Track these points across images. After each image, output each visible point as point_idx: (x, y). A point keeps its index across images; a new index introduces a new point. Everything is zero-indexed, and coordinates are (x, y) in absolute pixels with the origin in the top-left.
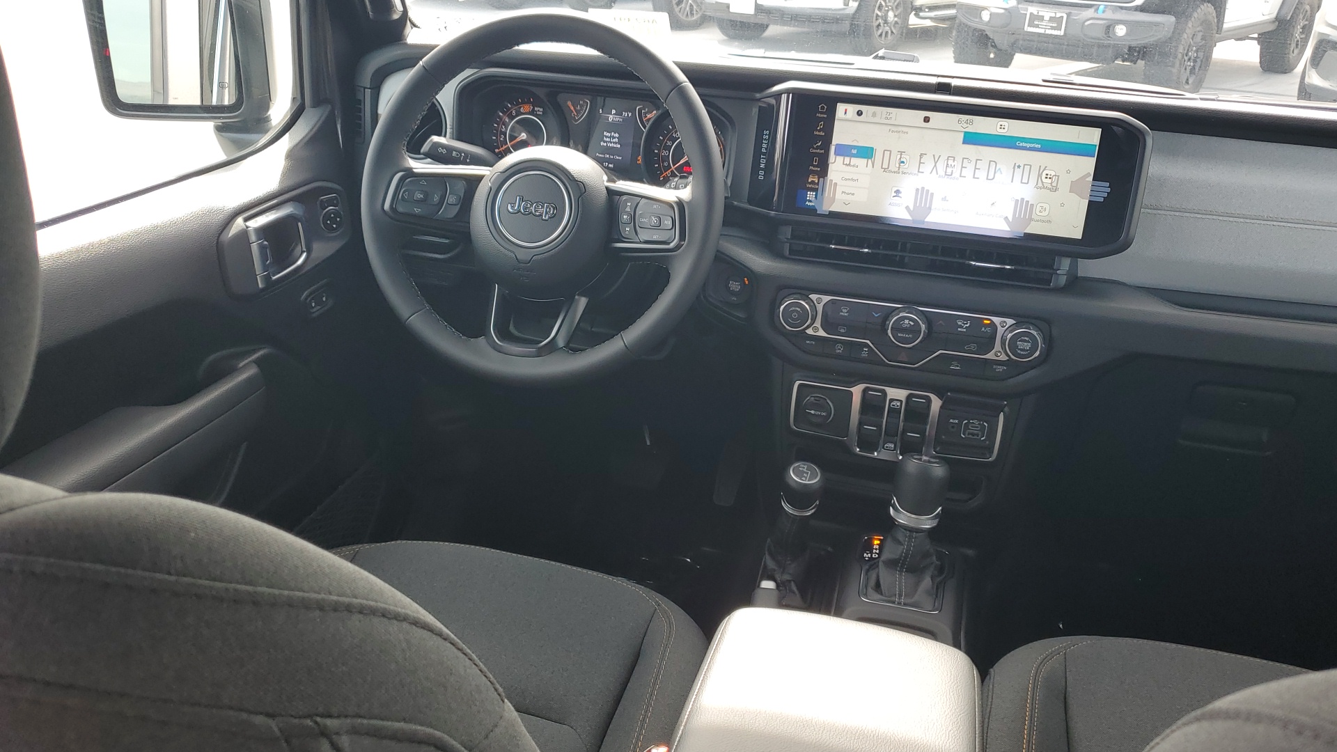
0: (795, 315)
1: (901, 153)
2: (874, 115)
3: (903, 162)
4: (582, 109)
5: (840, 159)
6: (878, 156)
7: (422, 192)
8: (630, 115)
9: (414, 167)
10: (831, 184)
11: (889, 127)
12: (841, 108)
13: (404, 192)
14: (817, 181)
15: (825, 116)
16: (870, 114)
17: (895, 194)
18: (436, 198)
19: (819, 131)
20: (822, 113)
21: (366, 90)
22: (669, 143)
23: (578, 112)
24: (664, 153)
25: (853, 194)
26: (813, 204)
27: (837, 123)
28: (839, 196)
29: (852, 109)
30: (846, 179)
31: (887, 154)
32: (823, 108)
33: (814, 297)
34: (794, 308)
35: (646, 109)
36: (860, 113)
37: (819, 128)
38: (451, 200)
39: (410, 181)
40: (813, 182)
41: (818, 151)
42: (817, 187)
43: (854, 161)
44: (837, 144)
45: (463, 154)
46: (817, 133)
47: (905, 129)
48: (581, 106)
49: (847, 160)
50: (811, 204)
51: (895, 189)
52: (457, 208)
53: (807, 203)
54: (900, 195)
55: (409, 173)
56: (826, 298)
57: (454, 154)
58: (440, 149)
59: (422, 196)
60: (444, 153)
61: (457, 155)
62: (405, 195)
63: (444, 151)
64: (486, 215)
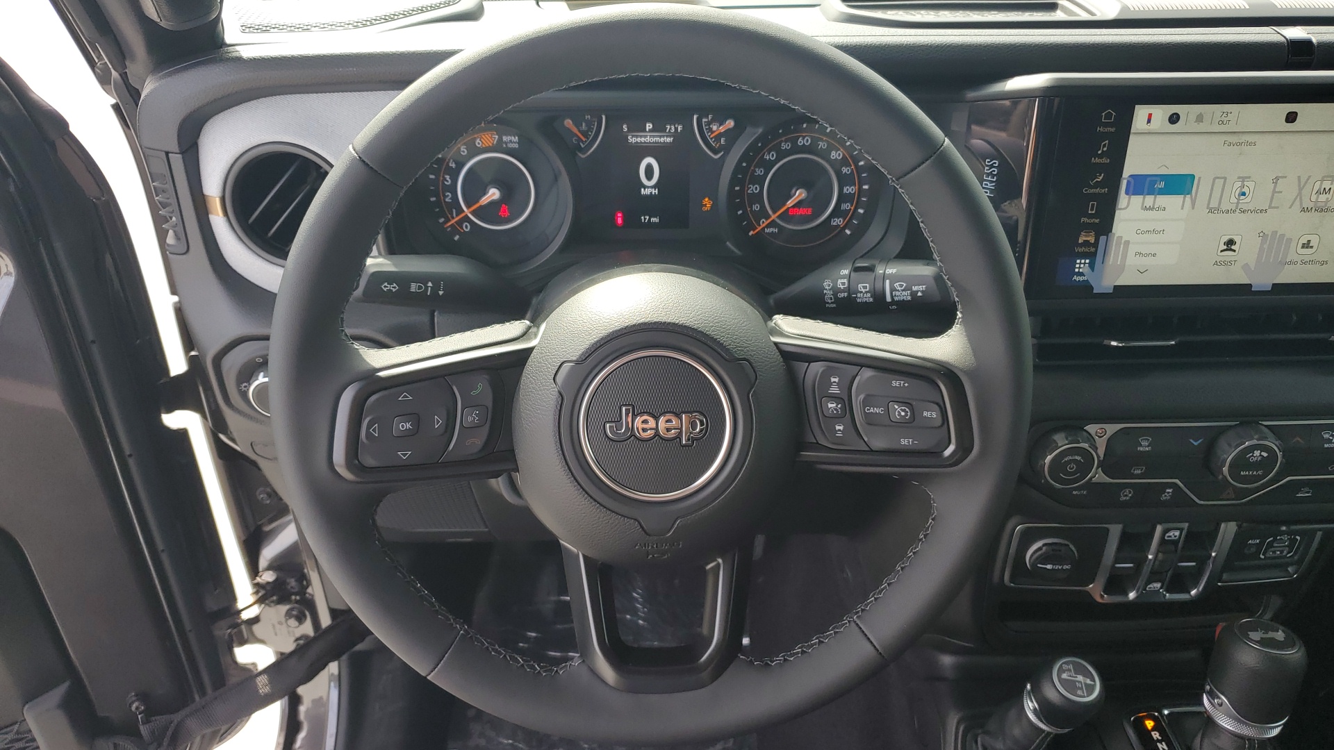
0: (1072, 468)
1: (1243, 179)
2: (1200, 119)
3: (1244, 194)
4: (590, 129)
5: (1137, 200)
6: (1202, 190)
7: (406, 416)
8: (680, 128)
9: (377, 365)
10: (1119, 244)
11: (1224, 138)
12: (1141, 112)
13: (369, 427)
14: (1093, 241)
15: (1113, 130)
16: (1193, 117)
17: (1225, 247)
18: (438, 422)
19: (1100, 156)
20: (1106, 125)
21: (170, 155)
22: (759, 172)
23: (585, 134)
24: (754, 189)
25: (1154, 255)
26: (1085, 278)
27: (1133, 140)
28: (1132, 260)
29: (1161, 112)
30: (1144, 232)
31: (1219, 183)
32: (1109, 116)
33: (1092, 428)
34: (1070, 458)
35: (710, 117)
36: (1174, 119)
37: (1100, 152)
38: (470, 419)
39: (377, 400)
40: (1086, 243)
41: (1098, 190)
42: (1093, 250)
43: (1162, 200)
44: (1131, 176)
45: (430, 284)
46: (1098, 160)
47: (1250, 138)
48: (589, 124)
49: (1149, 200)
50: (1081, 278)
51: (1226, 239)
52: (485, 431)
53: (1075, 277)
54: (1233, 247)
55: (372, 383)
56: (1112, 428)
57: (414, 287)
58: (386, 284)
59: (408, 426)
60: (394, 290)
61: (420, 288)
62: (374, 430)
63: (394, 287)
64: (561, 452)
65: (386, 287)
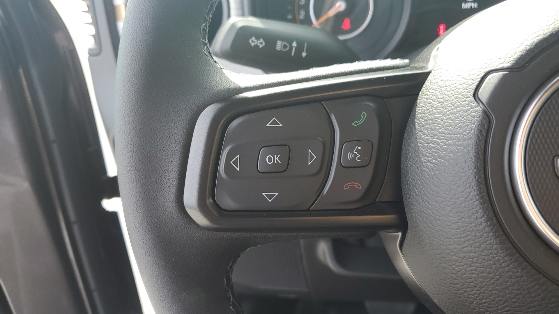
7: (274, 147)
13: (229, 158)
18: (312, 157)
38: (350, 156)
39: (240, 125)
45: (295, 44)
57: (279, 45)
58: (253, 39)
59: (277, 159)
60: (261, 46)
61: (285, 46)
62: (235, 162)
63: (261, 43)
64: (487, 198)
65: (253, 42)
